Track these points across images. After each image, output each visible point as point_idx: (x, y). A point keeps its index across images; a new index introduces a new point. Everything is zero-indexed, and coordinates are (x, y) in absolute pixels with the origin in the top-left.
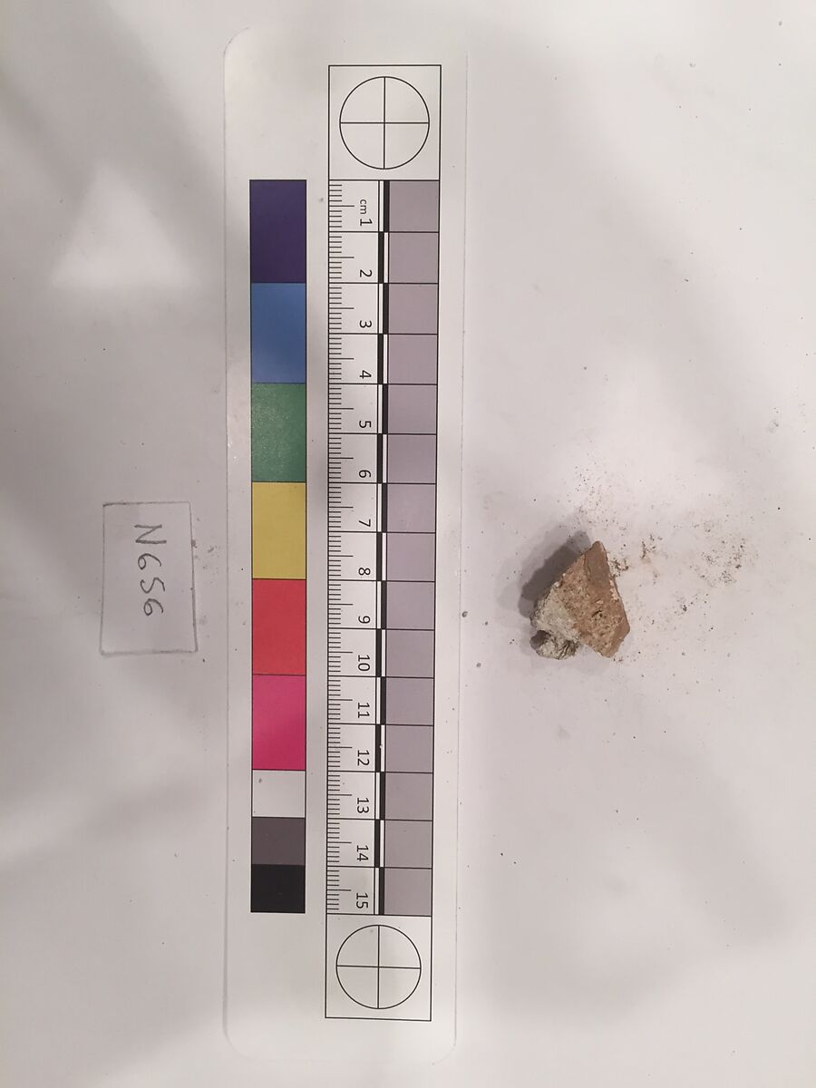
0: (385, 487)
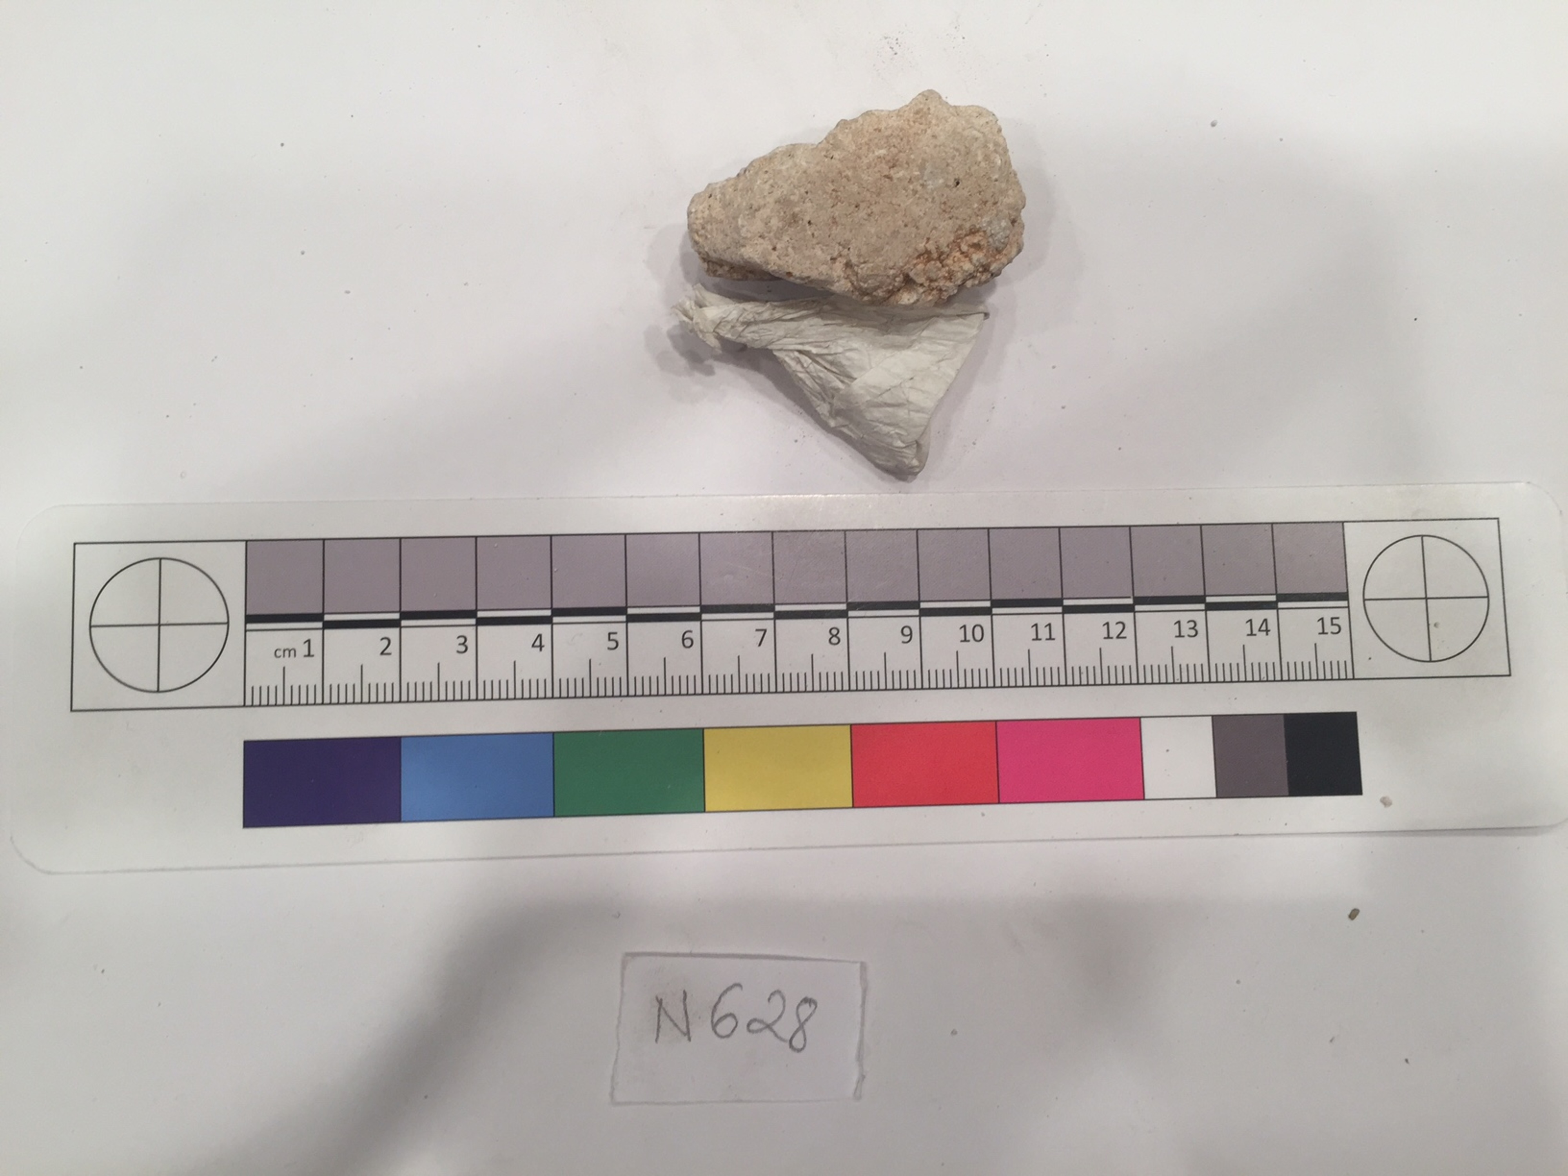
0: (706, 609)
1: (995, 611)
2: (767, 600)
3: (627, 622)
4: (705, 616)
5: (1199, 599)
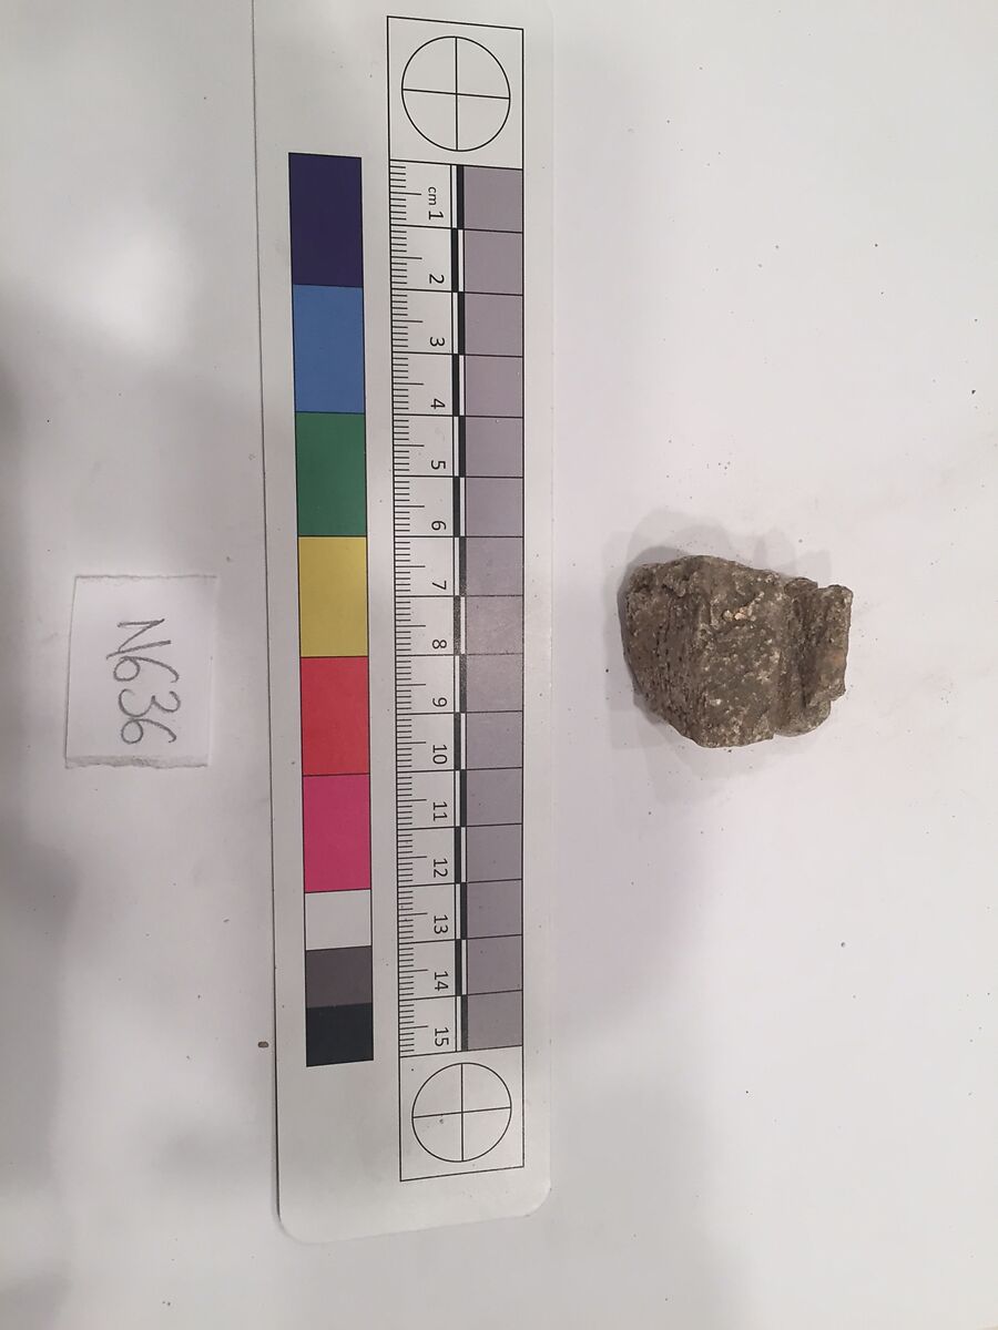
1: (458, 772)
2: (469, 589)
3: (453, 476)
4: (457, 539)
5: (464, 935)
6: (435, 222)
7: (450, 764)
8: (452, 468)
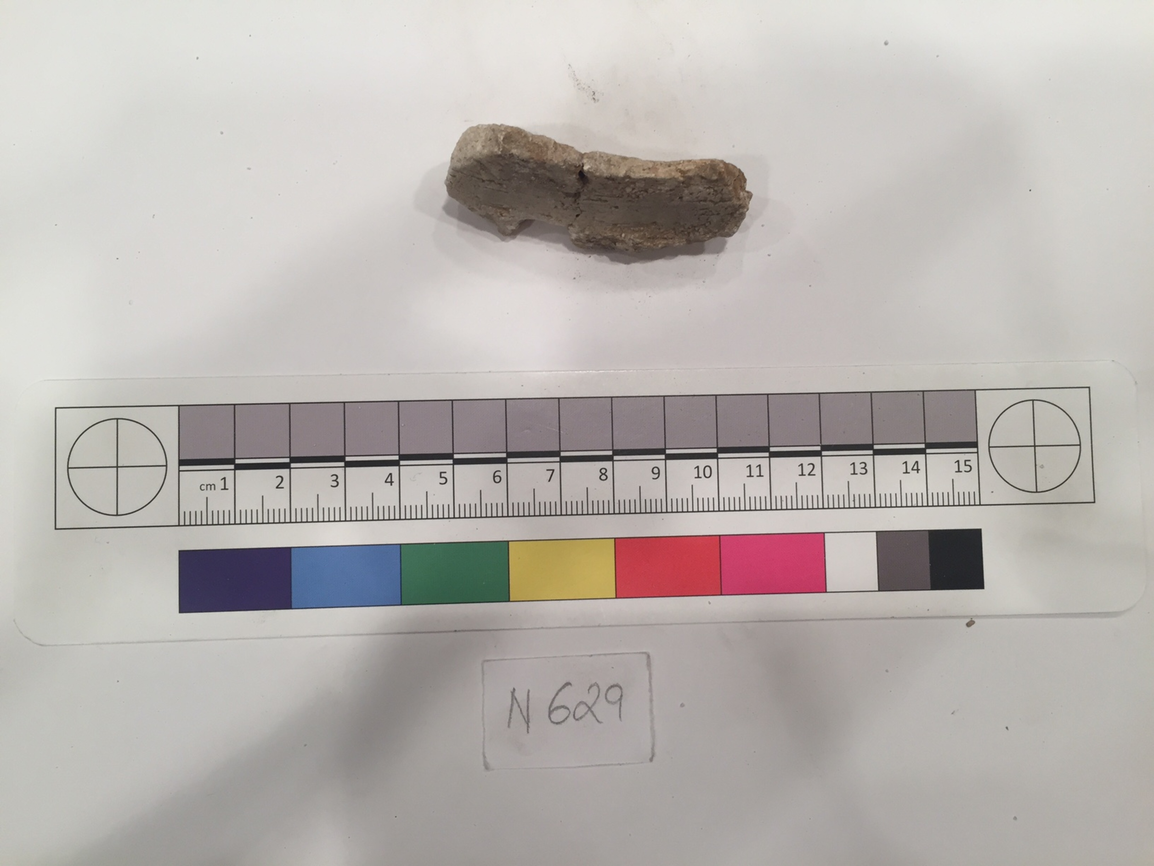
1: (720, 455)
2: (555, 448)
3: (453, 464)
4: (509, 460)
5: (869, 447)
6: (230, 484)
7: (712, 462)
8: (446, 466)
